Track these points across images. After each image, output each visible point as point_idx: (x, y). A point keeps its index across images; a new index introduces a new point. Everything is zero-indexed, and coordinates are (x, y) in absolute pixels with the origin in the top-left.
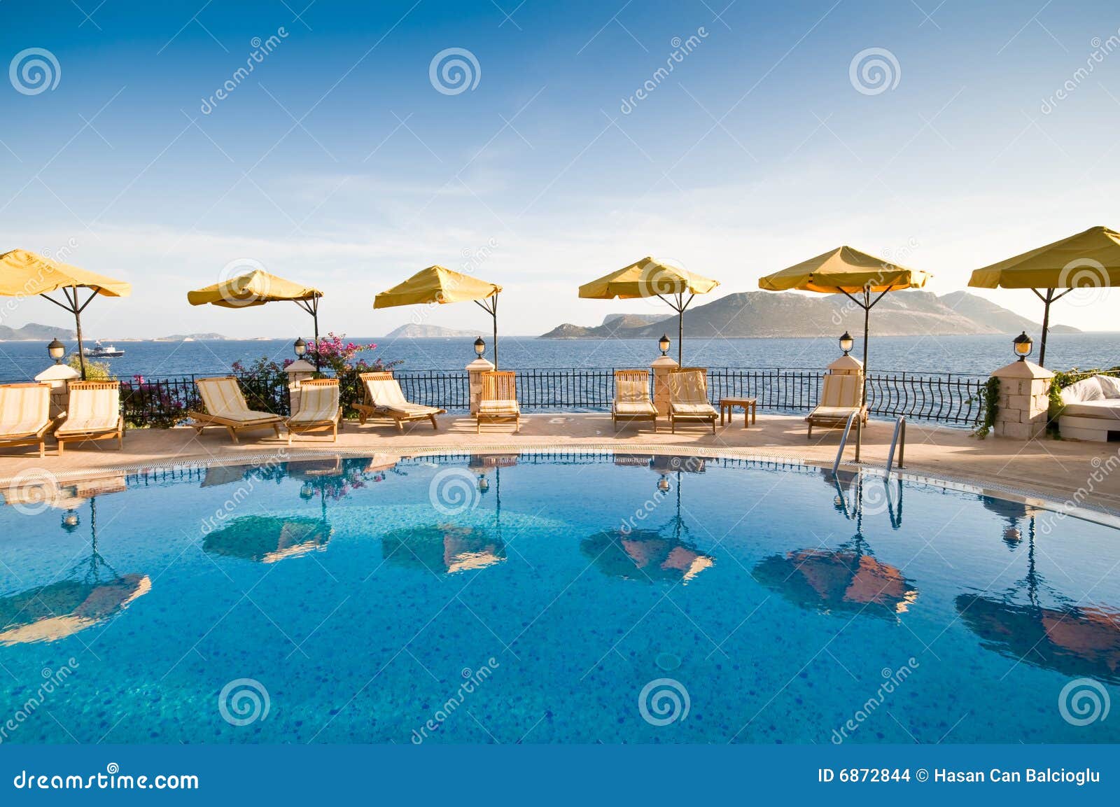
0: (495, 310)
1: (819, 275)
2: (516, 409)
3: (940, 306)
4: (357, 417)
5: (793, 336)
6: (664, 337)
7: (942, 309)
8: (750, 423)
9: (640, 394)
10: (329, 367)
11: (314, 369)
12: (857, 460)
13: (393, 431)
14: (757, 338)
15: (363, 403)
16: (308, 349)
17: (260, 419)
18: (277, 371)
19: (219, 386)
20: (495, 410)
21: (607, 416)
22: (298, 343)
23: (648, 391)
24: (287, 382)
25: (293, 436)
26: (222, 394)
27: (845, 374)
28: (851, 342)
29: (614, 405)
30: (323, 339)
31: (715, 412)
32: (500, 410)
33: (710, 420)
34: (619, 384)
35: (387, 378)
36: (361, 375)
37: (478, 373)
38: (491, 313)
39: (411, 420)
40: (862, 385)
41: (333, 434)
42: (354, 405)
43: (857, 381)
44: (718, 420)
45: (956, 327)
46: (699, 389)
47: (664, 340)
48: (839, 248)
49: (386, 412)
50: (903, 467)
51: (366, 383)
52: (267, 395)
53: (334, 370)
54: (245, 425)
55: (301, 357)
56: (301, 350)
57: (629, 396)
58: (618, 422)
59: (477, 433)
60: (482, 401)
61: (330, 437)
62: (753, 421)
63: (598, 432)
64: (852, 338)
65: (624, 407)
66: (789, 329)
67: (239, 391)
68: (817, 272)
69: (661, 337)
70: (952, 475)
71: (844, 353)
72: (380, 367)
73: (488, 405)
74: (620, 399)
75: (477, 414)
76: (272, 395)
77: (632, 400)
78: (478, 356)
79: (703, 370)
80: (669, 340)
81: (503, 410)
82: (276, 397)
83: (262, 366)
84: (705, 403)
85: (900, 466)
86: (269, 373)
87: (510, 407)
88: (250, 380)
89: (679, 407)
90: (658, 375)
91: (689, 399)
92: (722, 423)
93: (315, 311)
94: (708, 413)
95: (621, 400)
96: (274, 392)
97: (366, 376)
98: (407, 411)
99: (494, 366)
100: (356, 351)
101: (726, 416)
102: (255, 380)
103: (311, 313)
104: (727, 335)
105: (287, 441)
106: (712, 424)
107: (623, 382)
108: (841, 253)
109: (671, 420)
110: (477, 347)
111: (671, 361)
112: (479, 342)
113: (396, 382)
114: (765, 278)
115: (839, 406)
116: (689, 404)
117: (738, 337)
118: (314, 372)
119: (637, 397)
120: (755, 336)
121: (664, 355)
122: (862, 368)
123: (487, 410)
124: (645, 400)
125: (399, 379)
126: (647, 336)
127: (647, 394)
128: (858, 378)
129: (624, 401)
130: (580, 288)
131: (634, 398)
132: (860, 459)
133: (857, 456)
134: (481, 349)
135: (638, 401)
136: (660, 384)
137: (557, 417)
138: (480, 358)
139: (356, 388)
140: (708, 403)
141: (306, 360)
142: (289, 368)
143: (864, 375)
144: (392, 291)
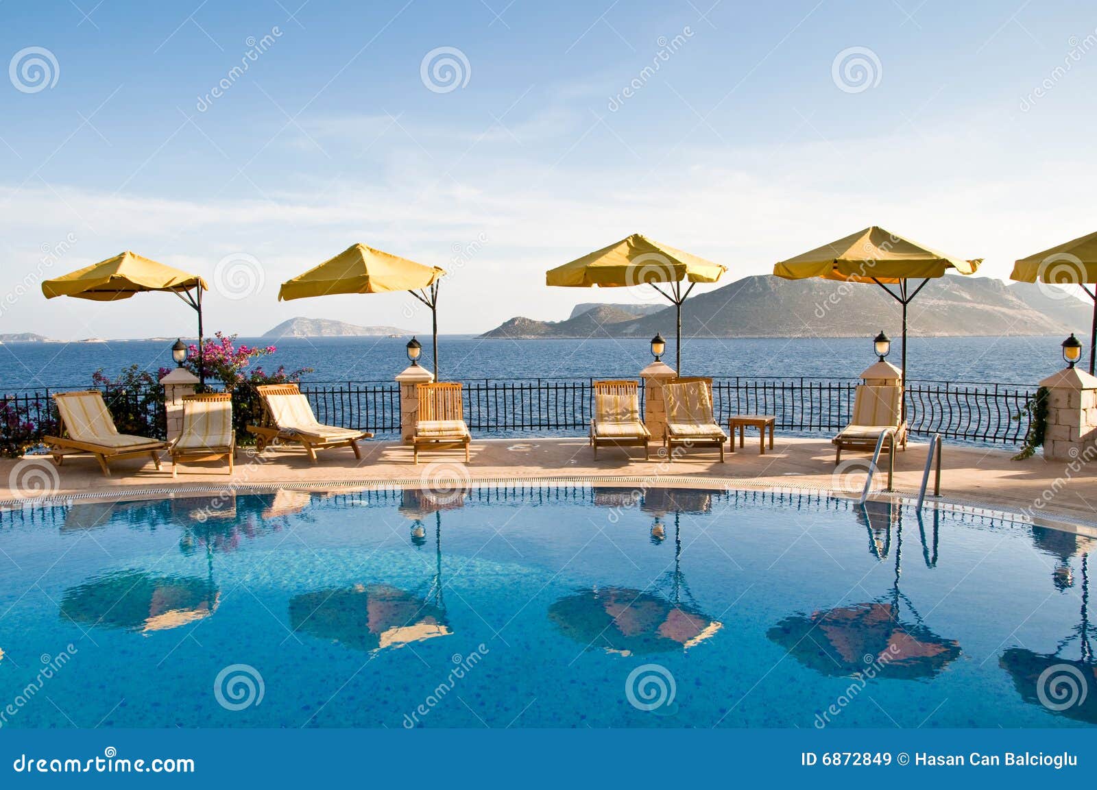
0: (434, 302)
1: (845, 262)
2: (465, 432)
3: (1010, 297)
4: (253, 444)
5: (831, 335)
6: (658, 337)
7: (1012, 301)
8: (767, 448)
9: (628, 411)
10: (216, 378)
11: (197, 380)
12: (889, 489)
13: (304, 462)
14: (782, 338)
15: (259, 425)
16: (189, 354)
17: (136, 445)
18: (151, 383)
19: (80, 401)
20: (437, 433)
21: (583, 440)
22: (177, 346)
23: (637, 407)
24: (163, 398)
25: (179, 467)
26: (86, 414)
27: (881, 384)
28: (887, 344)
29: (593, 426)
30: (208, 340)
31: (724, 434)
32: (444, 433)
33: (716, 444)
34: (600, 400)
35: (292, 392)
36: (259, 388)
37: (412, 384)
38: (429, 305)
39: (326, 446)
40: (900, 399)
41: (228, 464)
42: (249, 428)
43: (894, 394)
44: (727, 444)
45: (1029, 325)
46: (702, 405)
47: (657, 341)
48: (868, 229)
49: (293, 436)
50: (940, 495)
51: (265, 398)
52: (137, 414)
53: (222, 381)
54: (119, 453)
55: (180, 364)
56: (181, 354)
57: (613, 414)
58: (599, 448)
59: (414, 463)
60: (420, 422)
61: (226, 469)
62: (771, 446)
63: (573, 461)
64: (889, 339)
65: (606, 429)
66: (824, 326)
67: (105, 409)
68: (842, 258)
69: (654, 337)
70: (990, 502)
71: (879, 359)
72: (282, 377)
73: (428, 427)
74: (601, 418)
75: (415, 438)
76: (143, 415)
77: (617, 420)
78: (411, 362)
79: (708, 380)
80: (664, 340)
81: (448, 433)
82: (148, 416)
83: (131, 376)
84: (711, 423)
85: (937, 494)
86: (139, 386)
87: (457, 430)
88: (117, 394)
89: (677, 428)
90: (650, 388)
91: (688, 416)
92: (732, 449)
93: (199, 305)
94: (715, 435)
95: (602, 420)
96: (147, 412)
97: (266, 390)
98: (322, 435)
99: (433, 376)
100: (250, 356)
101: (737, 440)
102: (122, 395)
103: (194, 306)
104: (741, 333)
105: (171, 473)
106: (719, 449)
107: (605, 396)
108: (870, 236)
109: (667, 445)
110: (410, 349)
111: (666, 369)
112: (413, 344)
113: (304, 397)
114: (782, 263)
115: (874, 425)
116: (690, 424)
117: (757, 336)
118: (197, 385)
119: (624, 415)
120: (780, 336)
121: (657, 360)
122: (900, 377)
123: (427, 434)
124: (633, 420)
125: (307, 393)
126: (633, 334)
127: (636, 412)
128: (895, 389)
129: (606, 421)
130: (548, 273)
131: (619, 417)
132: (893, 487)
133: (890, 484)
134: (416, 353)
135: (625, 420)
136: (653, 397)
137: (518, 442)
138: (414, 365)
139: (251, 404)
140: (714, 423)
141: (188, 368)
142: (165, 380)
143: (904, 384)
144: (302, 278)
